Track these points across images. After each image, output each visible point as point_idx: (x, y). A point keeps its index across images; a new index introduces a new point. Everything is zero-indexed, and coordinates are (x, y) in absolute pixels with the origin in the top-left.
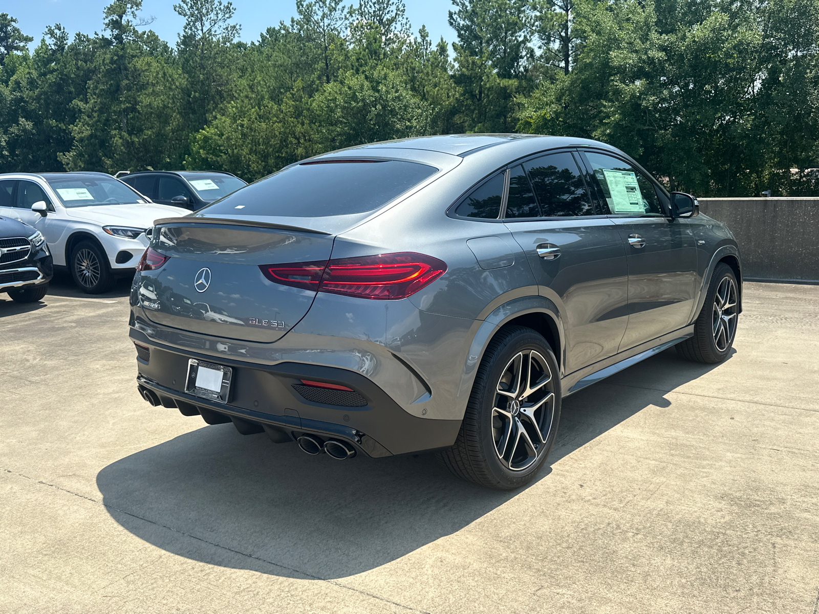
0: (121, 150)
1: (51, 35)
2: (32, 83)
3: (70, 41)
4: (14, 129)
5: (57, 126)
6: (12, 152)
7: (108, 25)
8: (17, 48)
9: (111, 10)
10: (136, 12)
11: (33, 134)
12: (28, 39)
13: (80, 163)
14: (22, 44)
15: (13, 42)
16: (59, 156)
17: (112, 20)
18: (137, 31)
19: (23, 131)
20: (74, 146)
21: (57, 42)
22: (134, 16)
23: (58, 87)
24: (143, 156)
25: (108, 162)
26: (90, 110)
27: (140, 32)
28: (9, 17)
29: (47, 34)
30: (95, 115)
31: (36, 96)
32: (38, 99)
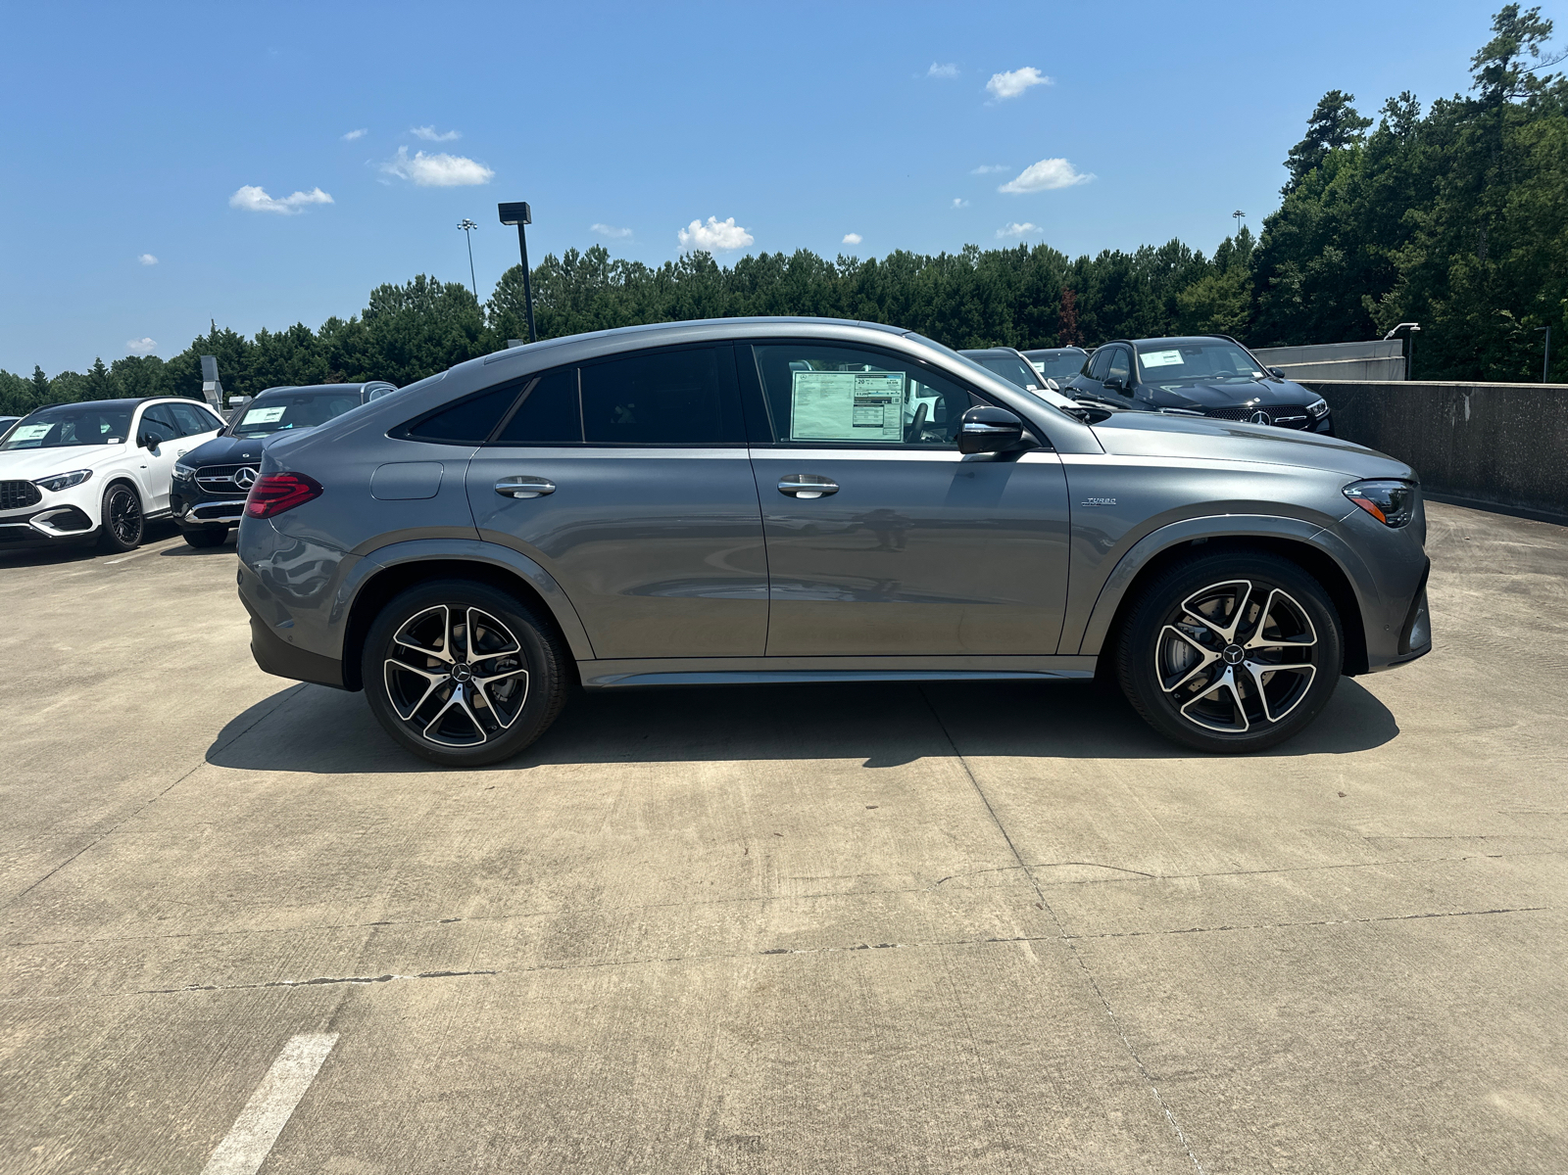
0: (1463, 285)
1: (1392, 110)
2: (1354, 191)
3: (1424, 114)
4: (1315, 264)
5: (1377, 253)
6: (1306, 299)
7: (1480, 78)
8: (1347, 141)
9: (1489, 52)
10: (1540, 46)
11: (1342, 269)
12: (1367, 123)
13: (1398, 310)
14: (1356, 132)
15: (1342, 131)
16: (1365, 299)
17: (1488, 67)
18: (1535, 79)
19: (1327, 265)
20: (1398, 282)
21: (1399, 122)
22: (1534, 51)
23: (1391, 193)
24: (1500, 293)
25: (1438, 306)
26: (1433, 223)
27: (1539, 80)
28: (1342, 95)
29: (1386, 110)
30: (1440, 229)
31: (1353, 211)
32: (1356, 214)
